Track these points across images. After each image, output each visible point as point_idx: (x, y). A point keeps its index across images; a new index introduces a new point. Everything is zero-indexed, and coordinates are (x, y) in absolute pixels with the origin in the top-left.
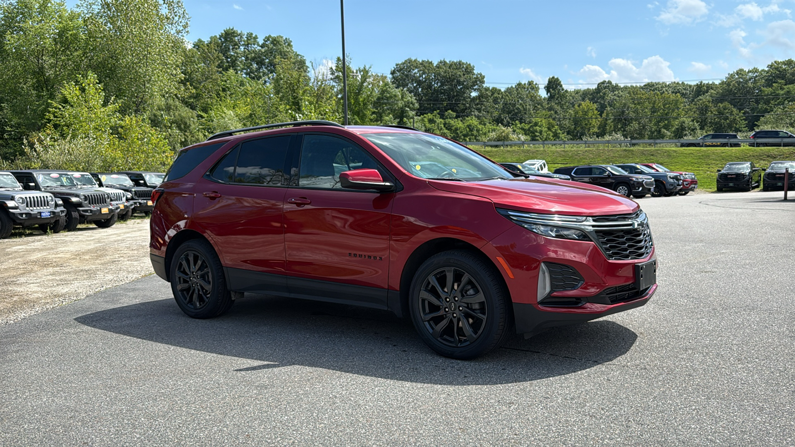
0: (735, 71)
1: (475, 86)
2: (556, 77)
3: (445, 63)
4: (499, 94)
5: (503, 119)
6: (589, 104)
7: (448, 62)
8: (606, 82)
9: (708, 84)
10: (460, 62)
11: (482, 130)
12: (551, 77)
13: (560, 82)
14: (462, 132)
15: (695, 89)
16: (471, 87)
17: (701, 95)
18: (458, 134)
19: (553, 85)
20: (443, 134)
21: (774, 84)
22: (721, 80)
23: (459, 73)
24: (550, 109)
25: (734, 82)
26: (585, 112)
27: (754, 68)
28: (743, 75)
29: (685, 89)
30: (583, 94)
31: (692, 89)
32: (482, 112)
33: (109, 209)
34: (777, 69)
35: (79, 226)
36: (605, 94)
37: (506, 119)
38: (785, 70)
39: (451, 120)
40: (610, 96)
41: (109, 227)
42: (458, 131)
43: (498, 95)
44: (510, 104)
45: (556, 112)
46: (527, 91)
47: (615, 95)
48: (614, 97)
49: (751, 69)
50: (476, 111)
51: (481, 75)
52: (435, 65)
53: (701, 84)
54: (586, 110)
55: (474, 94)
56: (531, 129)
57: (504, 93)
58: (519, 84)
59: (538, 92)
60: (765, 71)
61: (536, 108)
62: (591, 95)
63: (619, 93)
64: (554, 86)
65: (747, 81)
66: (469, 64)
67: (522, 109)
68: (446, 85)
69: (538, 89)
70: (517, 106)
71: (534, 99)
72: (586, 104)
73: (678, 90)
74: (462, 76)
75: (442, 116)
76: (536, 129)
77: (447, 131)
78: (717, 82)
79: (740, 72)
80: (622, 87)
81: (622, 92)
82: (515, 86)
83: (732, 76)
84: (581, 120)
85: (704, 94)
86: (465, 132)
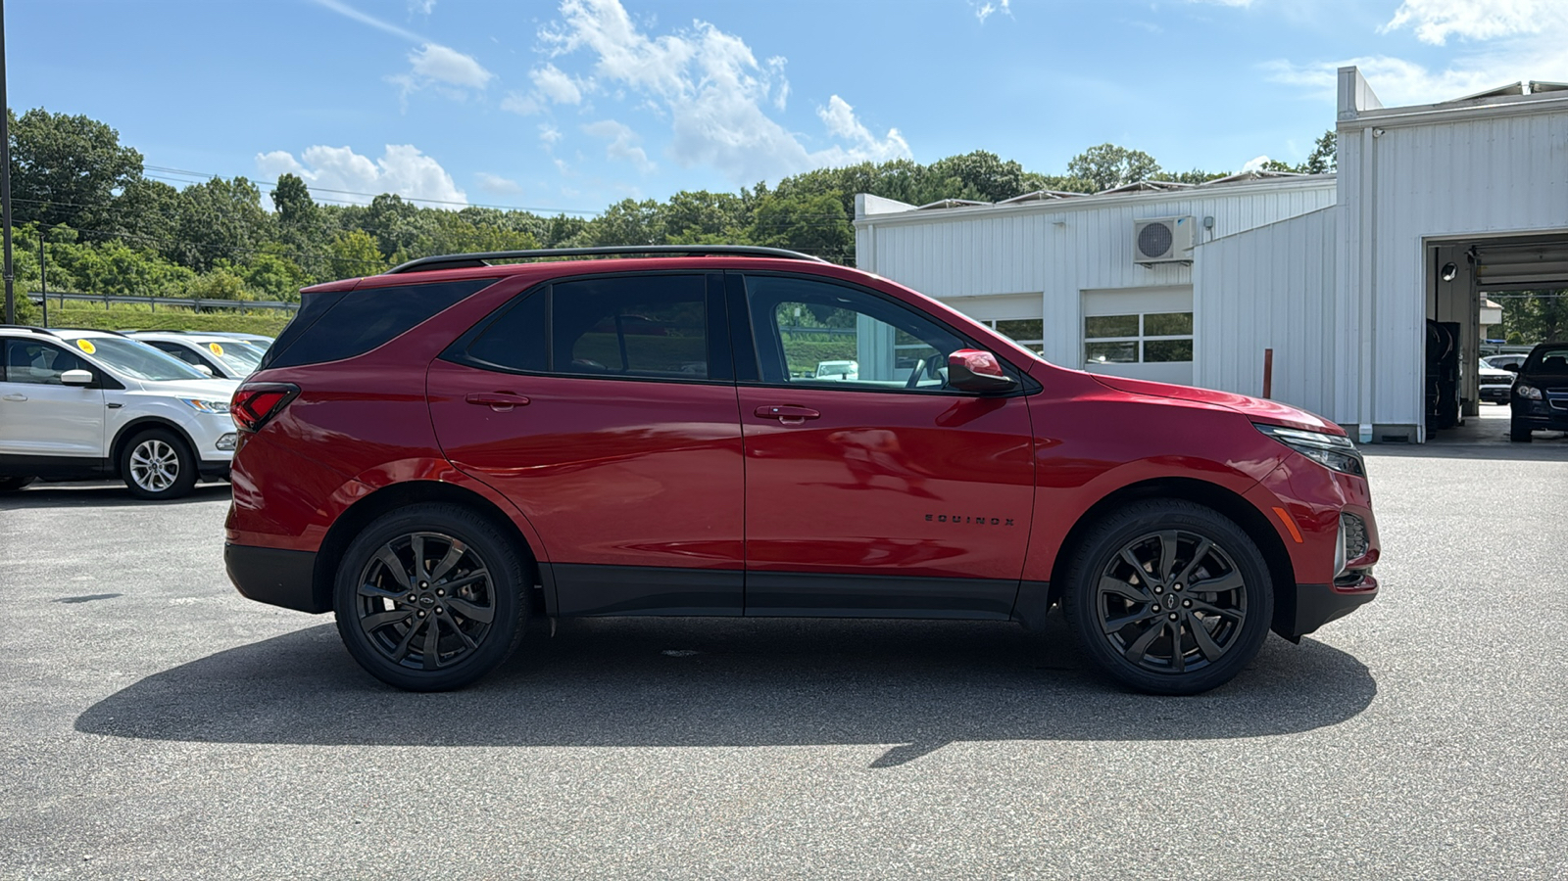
0: (620, 202)
1: (120, 174)
2: (294, 176)
3: (44, 117)
4: (171, 197)
5: (185, 253)
6: (363, 237)
7: (52, 117)
8: (389, 196)
9: (574, 220)
10: (83, 118)
11: (148, 273)
12: (285, 175)
13: (305, 187)
14: (97, 275)
15: (551, 228)
16: (110, 178)
17: (563, 239)
18: (89, 278)
19: (289, 190)
20: (51, 277)
21: (684, 231)
22: (598, 215)
23: (83, 143)
24: (287, 239)
25: (619, 221)
26: (357, 251)
27: (650, 200)
28: (632, 210)
29: (535, 225)
30: (345, 215)
31: (546, 225)
32: (138, 232)
34: (684, 204)
36: (389, 219)
37: (190, 252)
38: (697, 208)
39: (68, 246)
40: (399, 226)
42: (88, 272)
43: (168, 200)
44: (199, 221)
45: (299, 247)
46: (234, 196)
47: (408, 224)
48: (409, 227)
49: (644, 202)
50: (123, 228)
51: (134, 153)
52: (18, 119)
53: (562, 219)
54: (357, 248)
55: (117, 192)
56: (258, 278)
57: (182, 197)
58: (216, 182)
59: (259, 202)
60: (667, 207)
61: (254, 235)
62: (359, 219)
63: (416, 220)
64: (292, 193)
65: (637, 222)
66: (105, 127)
67: (228, 234)
68: (51, 167)
69: (256, 196)
70: (215, 227)
71: (250, 215)
72: (357, 236)
73: (524, 225)
74: (90, 149)
75: (45, 235)
76: (269, 278)
77: (60, 269)
78: (588, 219)
79: (628, 205)
80: (420, 208)
81: (422, 219)
82: (207, 184)
83: (615, 209)
84: (348, 267)
85: (569, 238)
86: (106, 275)
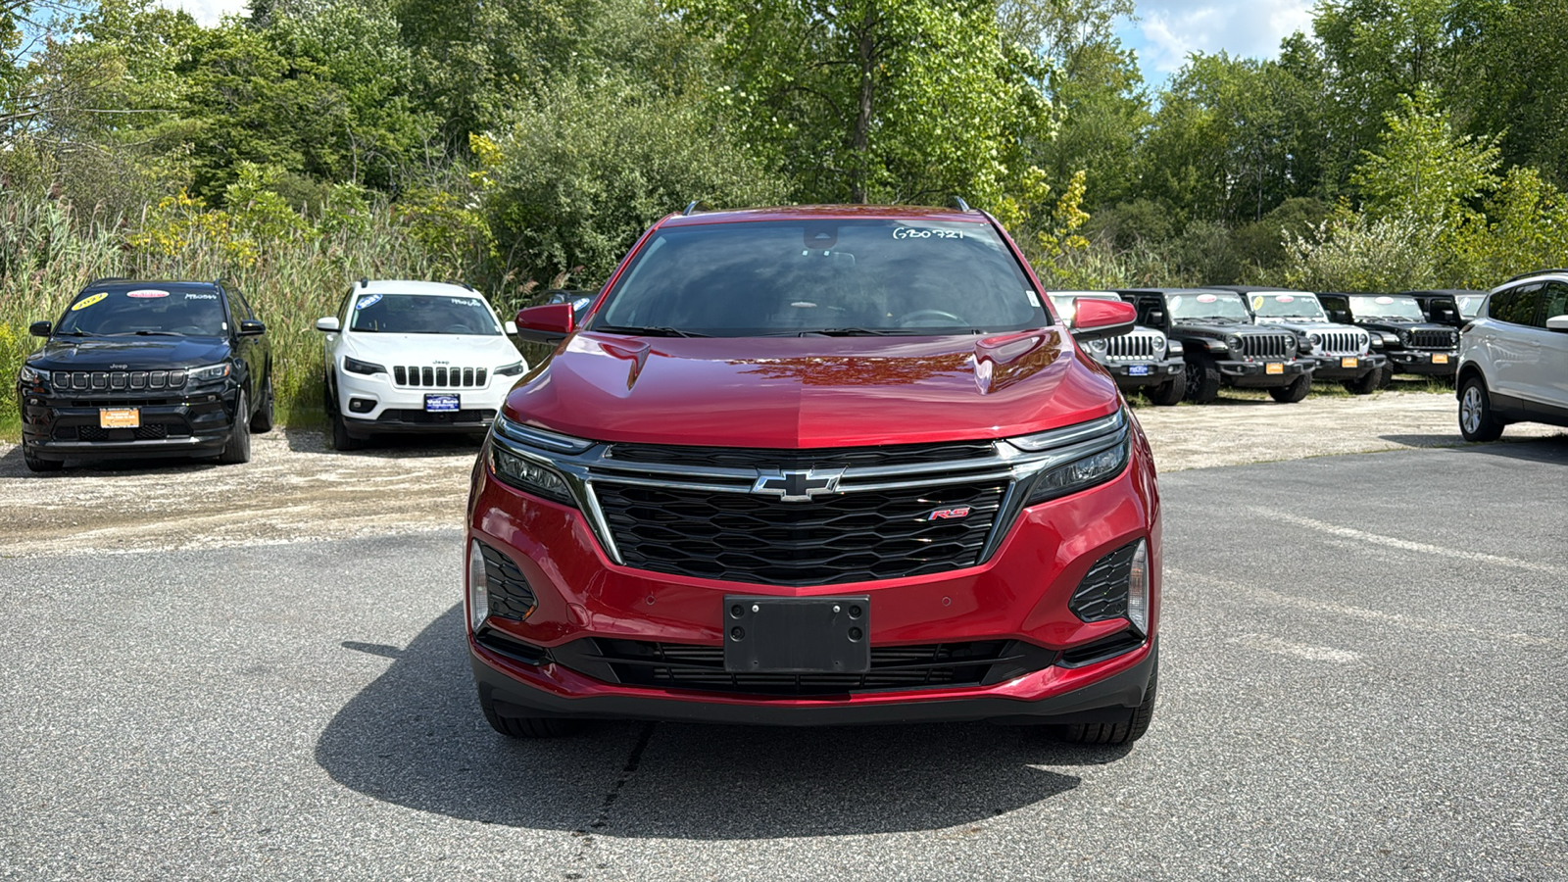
33: (1285, 367)
35: (1223, 394)
41: (1296, 401)
